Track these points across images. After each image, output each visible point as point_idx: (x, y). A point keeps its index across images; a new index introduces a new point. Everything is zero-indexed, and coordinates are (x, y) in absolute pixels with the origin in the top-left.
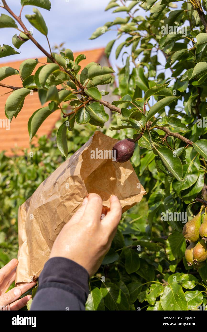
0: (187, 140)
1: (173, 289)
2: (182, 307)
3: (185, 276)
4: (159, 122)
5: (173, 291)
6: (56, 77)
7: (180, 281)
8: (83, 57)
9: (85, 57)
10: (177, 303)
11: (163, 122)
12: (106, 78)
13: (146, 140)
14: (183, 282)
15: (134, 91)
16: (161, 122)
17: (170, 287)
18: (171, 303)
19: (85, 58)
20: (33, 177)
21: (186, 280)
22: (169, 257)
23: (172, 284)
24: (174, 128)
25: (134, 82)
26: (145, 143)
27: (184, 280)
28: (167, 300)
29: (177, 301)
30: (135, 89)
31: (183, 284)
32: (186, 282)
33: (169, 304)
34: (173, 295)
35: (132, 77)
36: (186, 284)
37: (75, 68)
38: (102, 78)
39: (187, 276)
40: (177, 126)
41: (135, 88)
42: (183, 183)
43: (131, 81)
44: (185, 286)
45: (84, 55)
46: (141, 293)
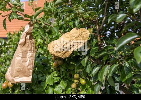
36: (55, 75)
46: (41, 78)
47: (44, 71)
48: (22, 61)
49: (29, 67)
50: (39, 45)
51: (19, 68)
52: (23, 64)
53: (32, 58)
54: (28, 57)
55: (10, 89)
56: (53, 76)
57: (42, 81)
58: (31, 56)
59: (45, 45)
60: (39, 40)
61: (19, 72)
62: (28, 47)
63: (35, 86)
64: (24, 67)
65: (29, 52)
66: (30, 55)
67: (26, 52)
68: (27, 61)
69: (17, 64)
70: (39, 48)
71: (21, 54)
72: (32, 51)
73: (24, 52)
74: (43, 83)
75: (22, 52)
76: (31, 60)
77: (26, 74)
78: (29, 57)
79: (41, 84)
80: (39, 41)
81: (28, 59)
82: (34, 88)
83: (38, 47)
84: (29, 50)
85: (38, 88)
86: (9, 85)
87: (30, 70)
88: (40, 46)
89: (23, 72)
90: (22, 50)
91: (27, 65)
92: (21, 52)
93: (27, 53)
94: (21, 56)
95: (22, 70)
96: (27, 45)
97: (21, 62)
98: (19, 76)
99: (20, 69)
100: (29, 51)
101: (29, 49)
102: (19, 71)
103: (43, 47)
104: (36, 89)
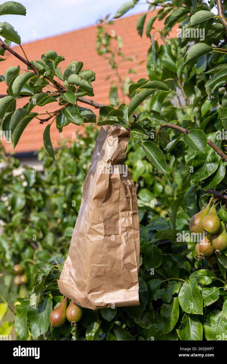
0: (184, 130)
1: (191, 286)
2: (198, 303)
3: (201, 272)
4: (142, 116)
5: (191, 287)
6: (34, 83)
7: (197, 276)
8: (61, 59)
9: (62, 58)
10: (193, 299)
11: (145, 116)
12: (89, 76)
13: (136, 133)
14: (199, 277)
15: (161, 72)
16: (143, 116)
17: (189, 283)
18: (189, 300)
19: (64, 59)
20: (73, 171)
21: (202, 275)
22: (192, 252)
23: (191, 280)
24: (155, 121)
25: (161, 61)
26: (138, 136)
27: (201, 275)
28: (185, 297)
29: (194, 297)
30: (162, 70)
31: (200, 279)
32: (203, 277)
33: (187, 301)
34: (191, 292)
35: (159, 56)
36: (203, 279)
37: (47, 74)
38: (85, 76)
39: (204, 271)
40: (158, 119)
41: (162, 68)
42: (202, 173)
43: (158, 60)
44: (202, 282)
45: (62, 56)
46: (159, 291)
47: (166, 269)
48: (107, 244)
49: (128, 260)
50: (140, 178)
51: (100, 267)
52: (112, 253)
53: (131, 232)
54: (120, 232)
55: (74, 329)
56: (199, 284)
57: (164, 302)
58: (128, 229)
59: (157, 178)
60: (140, 165)
61: (101, 276)
62: (118, 201)
63: (145, 318)
64: (114, 261)
65: (123, 217)
66: (127, 225)
67: (114, 217)
68: (119, 245)
69: (93, 255)
70: (139, 189)
71: (102, 225)
72: (131, 212)
73: (109, 218)
74: (168, 306)
75: (105, 221)
76: (130, 238)
77: (121, 282)
78: (123, 232)
79: (162, 312)
80: (138, 168)
81: (123, 237)
82: (141, 322)
83: (137, 185)
84: (122, 211)
85: (154, 322)
86: (69, 317)
87: (131, 269)
88: (142, 183)
89: (112, 278)
90: (103, 213)
91: (122, 256)
92: (101, 219)
93: (117, 219)
94: (102, 231)
95: (110, 271)
96: (115, 195)
97: (105, 249)
98: (103, 287)
99: (102, 270)
100: (121, 214)
101: (122, 206)
102: (100, 274)
103: (153, 185)
104: (147, 326)
